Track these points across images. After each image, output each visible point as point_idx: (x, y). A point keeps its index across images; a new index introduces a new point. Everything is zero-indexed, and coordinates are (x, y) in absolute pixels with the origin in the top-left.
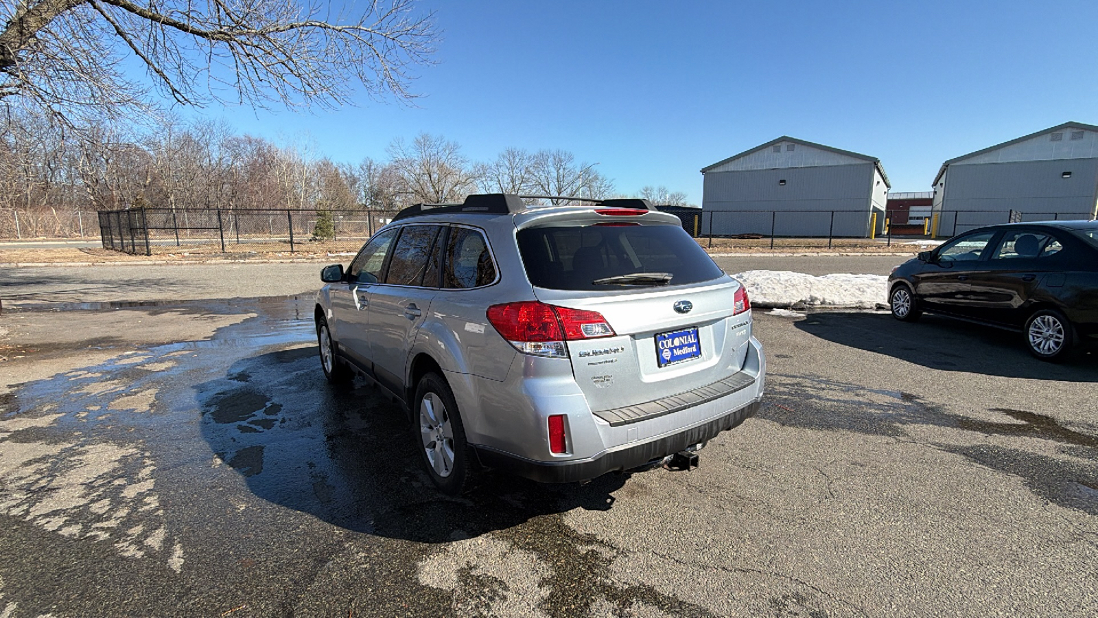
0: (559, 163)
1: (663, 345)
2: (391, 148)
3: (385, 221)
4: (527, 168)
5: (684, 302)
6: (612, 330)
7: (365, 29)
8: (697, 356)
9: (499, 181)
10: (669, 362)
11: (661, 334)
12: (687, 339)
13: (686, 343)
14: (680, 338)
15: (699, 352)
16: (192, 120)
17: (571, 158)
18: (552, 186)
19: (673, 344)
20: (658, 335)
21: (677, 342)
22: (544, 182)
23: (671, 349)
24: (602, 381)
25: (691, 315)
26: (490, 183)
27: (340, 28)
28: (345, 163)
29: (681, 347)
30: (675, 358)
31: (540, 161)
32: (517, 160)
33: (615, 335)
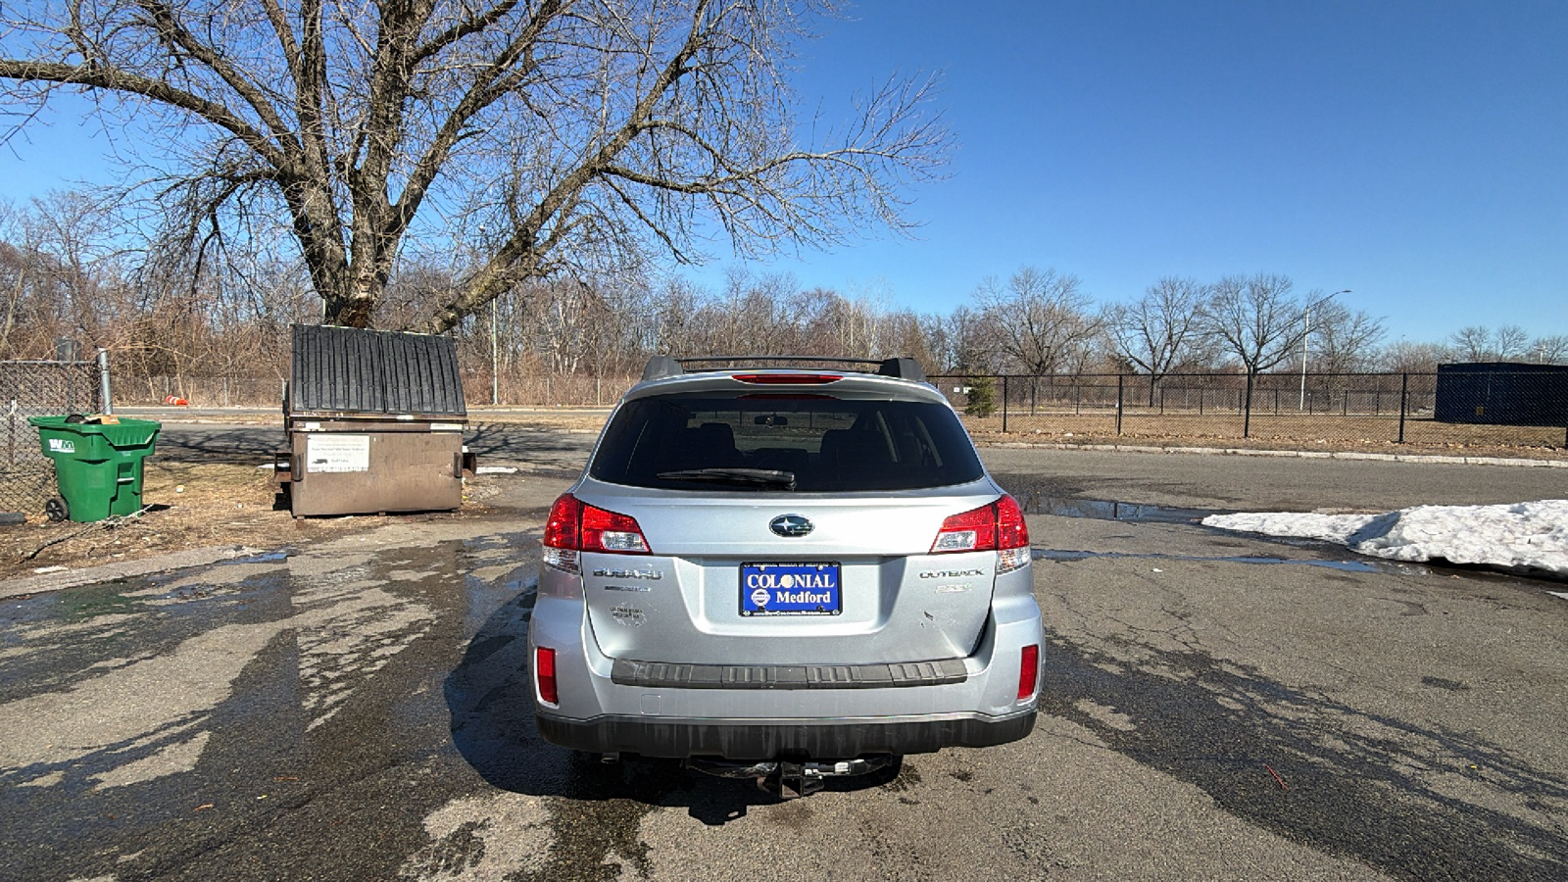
0: (1261, 295)
1: (755, 581)
2: (979, 292)
3: (962, 390)
4: (1196, 307)
5: (791, 518)
6: (648, 547)
7: (857, 150)
8: (831, 611)
9: (1145, 329)
10: (761, 609)
11: (751, 564)
12: (813, 580)
13: (809, 585)
14: (797, 577)
15: (837, 605)
16: (760, 277)
17: (1287, 285)
18: (1246, 332)
19: (776, 583)
20: (748, 564)
21: (787, 581)
22: (1232, 328)
23: (772, 592)
24: (627, 616)
25: (807, 541)
26: (1128, 333)
27: (825, 155)
28: (933, 315)
29: (795, 591)
30: (774, 607)
31: (1225, 296)
32: (1179, 295)
33: (650, 553)
